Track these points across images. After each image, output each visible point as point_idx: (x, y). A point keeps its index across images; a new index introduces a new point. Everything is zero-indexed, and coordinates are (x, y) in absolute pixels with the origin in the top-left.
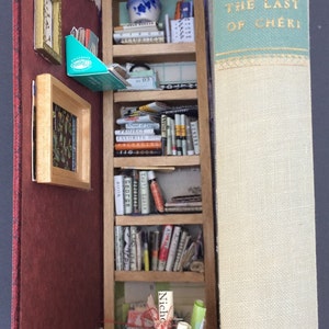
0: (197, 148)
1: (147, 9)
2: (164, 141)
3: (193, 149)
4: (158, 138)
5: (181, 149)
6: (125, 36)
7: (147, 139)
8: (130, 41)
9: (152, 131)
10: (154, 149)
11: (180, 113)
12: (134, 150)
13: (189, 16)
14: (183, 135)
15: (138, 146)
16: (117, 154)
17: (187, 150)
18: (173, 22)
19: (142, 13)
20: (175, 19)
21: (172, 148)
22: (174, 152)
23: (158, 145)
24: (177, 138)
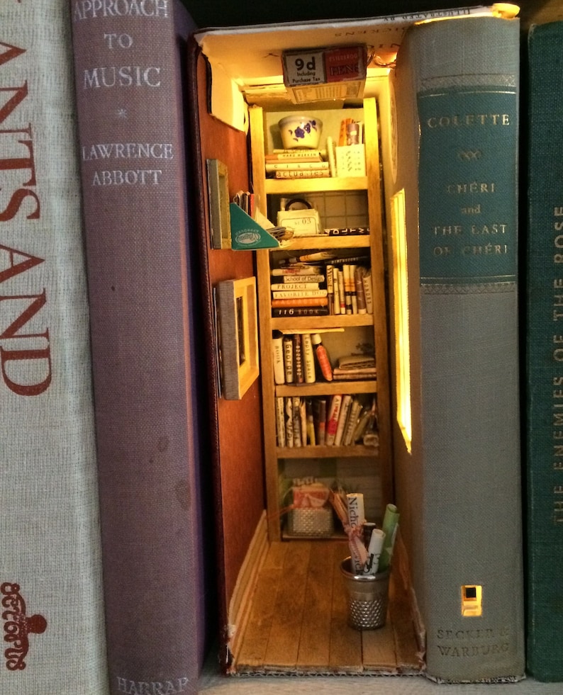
0: (370, 306)
1: (306, 134)
2: (331, 297)
3: (365, 307)
4: (323, 293)
5: (351, 307)
6: (280, 166)
7: (310, 294)
8: (287, 174)
9: (317, 285)
10: (319, 307)
11: (349, 263)
12: (296, 308)
13: (357, 142)
14: (353, 290)
15: (300, 303)
16: (275, 313)
17: (359, 307)
18: (338, 149)
19: (299, 139)
20: (341, 144)
21: (341, 306)
22: (343, 310)
23: (323, 302)
24: (346, 294)
